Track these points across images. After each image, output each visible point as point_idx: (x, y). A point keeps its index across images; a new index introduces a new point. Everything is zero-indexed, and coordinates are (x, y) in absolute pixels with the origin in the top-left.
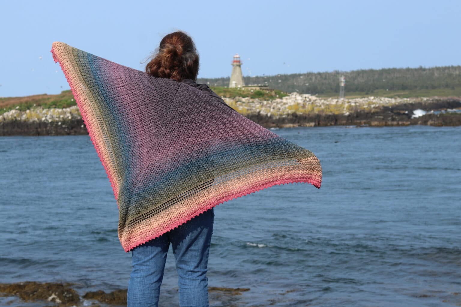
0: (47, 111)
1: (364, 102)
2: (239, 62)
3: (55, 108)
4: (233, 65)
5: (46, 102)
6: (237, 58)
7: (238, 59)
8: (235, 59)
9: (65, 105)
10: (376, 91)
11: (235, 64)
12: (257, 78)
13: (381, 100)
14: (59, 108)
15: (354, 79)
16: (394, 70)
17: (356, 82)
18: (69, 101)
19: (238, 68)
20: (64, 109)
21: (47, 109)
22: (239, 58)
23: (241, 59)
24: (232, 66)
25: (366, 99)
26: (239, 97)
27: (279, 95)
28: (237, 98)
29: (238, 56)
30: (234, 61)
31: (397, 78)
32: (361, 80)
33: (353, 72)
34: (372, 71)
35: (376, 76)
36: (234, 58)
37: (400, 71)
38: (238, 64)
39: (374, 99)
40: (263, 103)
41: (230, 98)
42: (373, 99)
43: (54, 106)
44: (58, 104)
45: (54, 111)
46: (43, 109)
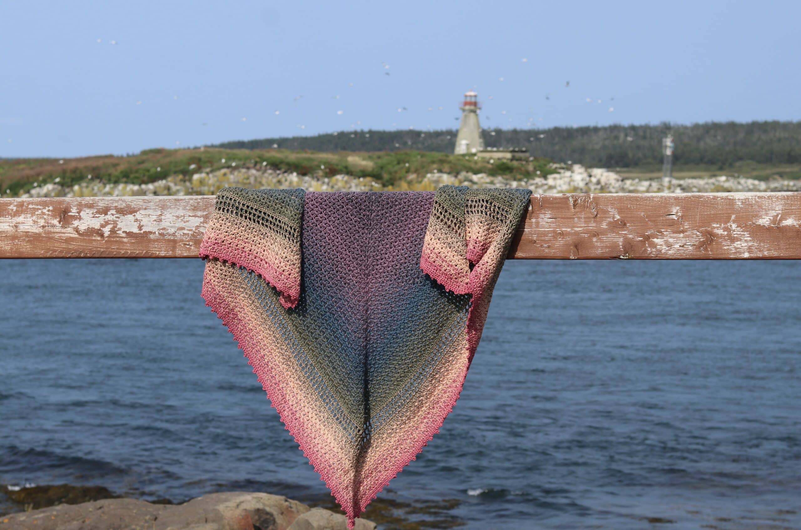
0: (112, 189)
1: (707, 186)
2: (475, 104)
3: (126, 183)
4: (464, 110)
5: (112, 170)
6: (471, 96)
7: (473, 100)
8: (468, 100)
9: (145, 179)
10: (738, 164)
11: (467, 107)
12: (515, 132)
13: (739, 183)
14: (133, 183)
15: (699, 139)
16: (775, 125)
17: (702, 145)
18: (153, 171)
19: (472, 115)
20: (143, 186)
21: (112, 185)
22: (475, 96)
23: (479, 100)
24: (461, 112)
25: (713, 180)
26: (467, 172)
27: (541, 171)
28: (463, 174)
29: (472, 94)
30: (466, 104)
31: (779, 140)
32: (710, 142)
33: (696, 127)
34: (732, 126)
35: (741, 136)
36: (466, 96)
37: (785, 126)
38: (472, 107)
39: (727, 180)
40: (511, 185)
41: (449, 173)
42: (724, 182)
43: (124, 180)
44: (132, 176)
45: (124, 189)
46: (105, 185)
